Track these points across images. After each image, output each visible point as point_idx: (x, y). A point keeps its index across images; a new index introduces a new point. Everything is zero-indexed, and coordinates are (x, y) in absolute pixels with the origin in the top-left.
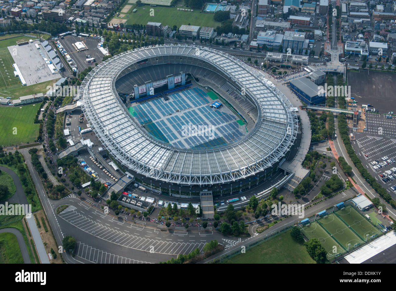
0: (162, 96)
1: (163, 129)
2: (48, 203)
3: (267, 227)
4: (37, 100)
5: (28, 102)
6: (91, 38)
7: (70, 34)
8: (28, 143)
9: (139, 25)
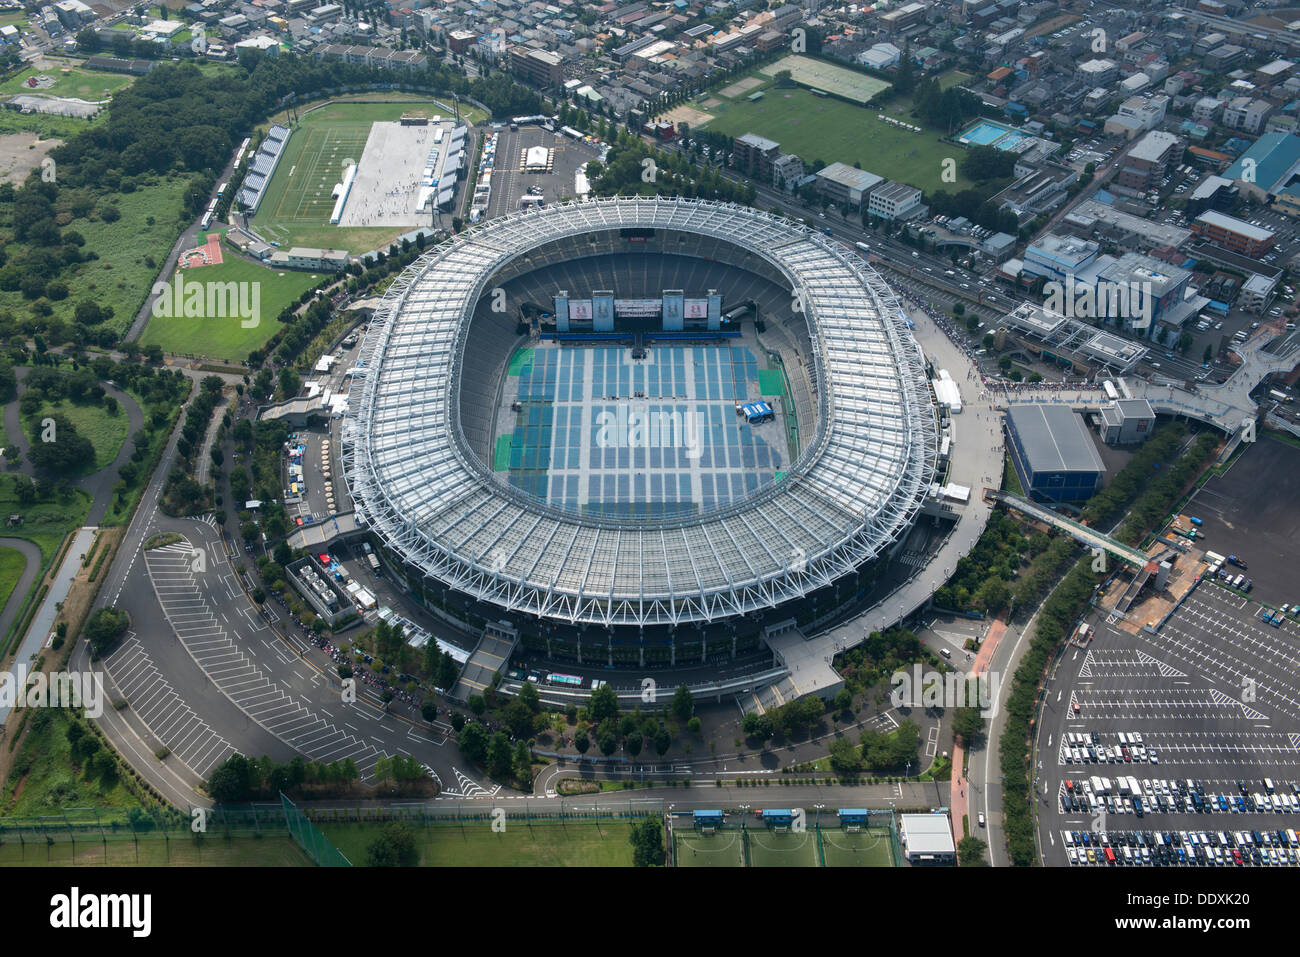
0: (629, 344)
1: (561, 432)
2: (147, 517)
3: (597, 787)
4: (329, 266)
5: (305, 266)
6: (586, 144)
7: (540, 123)
8: (226, 362)
9: (724, 136)
